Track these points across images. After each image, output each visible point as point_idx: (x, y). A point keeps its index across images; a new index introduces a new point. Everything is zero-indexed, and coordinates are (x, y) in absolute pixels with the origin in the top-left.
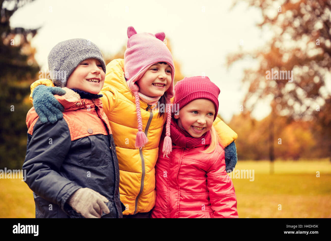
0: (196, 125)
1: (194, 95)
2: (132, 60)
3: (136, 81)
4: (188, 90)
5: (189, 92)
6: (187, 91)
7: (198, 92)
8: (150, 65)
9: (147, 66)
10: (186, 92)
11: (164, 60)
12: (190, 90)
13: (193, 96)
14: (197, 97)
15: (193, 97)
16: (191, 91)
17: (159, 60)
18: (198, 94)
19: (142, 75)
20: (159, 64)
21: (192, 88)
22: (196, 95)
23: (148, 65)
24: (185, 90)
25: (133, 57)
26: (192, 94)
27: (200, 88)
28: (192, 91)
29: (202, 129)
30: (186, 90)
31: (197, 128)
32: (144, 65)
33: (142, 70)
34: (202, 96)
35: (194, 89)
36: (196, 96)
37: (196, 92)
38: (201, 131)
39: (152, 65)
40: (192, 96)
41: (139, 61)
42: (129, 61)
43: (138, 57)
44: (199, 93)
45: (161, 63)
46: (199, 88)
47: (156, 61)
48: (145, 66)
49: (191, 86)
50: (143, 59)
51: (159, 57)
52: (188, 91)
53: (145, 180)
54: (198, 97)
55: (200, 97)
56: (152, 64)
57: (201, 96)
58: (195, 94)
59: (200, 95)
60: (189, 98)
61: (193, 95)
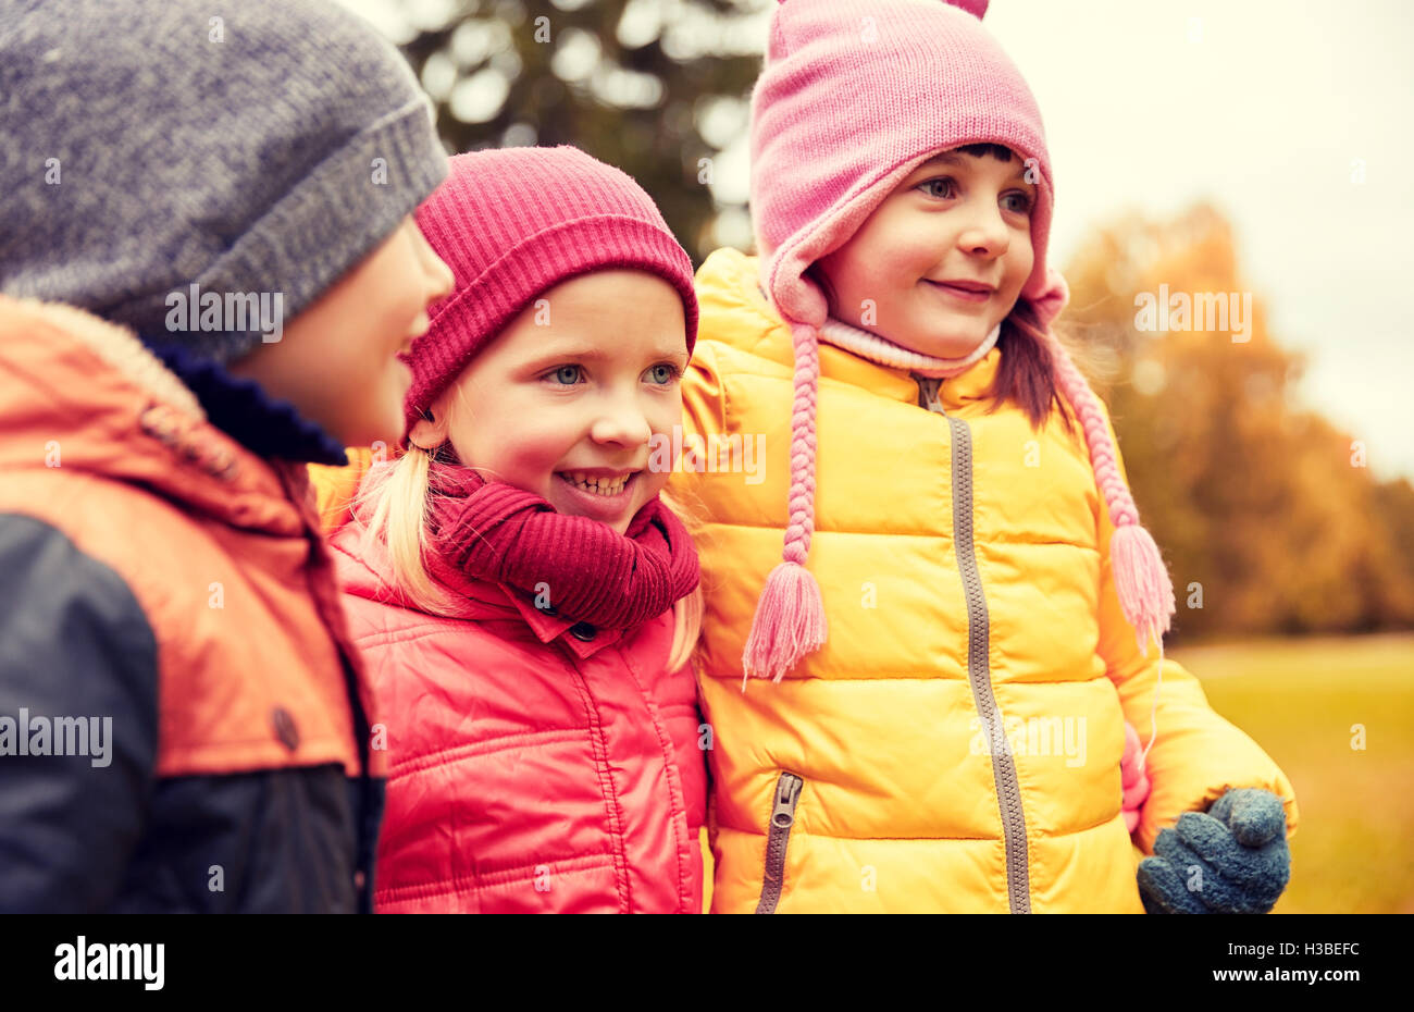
0: (585, 459)
1: (547, 250)
2: (797, 133)
3: (817, 256)
4: (486, 229)
5: (500, 239)
6: (482, 236)
7: (570, 229)
8: (910, 158)
9: (894, 168)
10: (480, 247)
11: (999, 133)
12: (501, 225)
13: (537, 261)
14: (569, 262)
15: (540, 268)
16: (513, 232)
17: (970, 131)
18: (575, 243)
19: (858, 223)
20: (965, 157)
21: (513, 215)
22: (562, 249)
23: (901, 163)
24: (466, 235)
25: (802, 114)
26: (528, 247)
27: (570, 205)
28: (522, 232)
29: (626, 484)
30: (472, 232)
31: (592, 481)
32: (875, 157)
33: (862, 190)
34: (601, 253)
35: (531, 219)
36: (565, 255)
37: (555, 234)
38: (622, 500)
39: (920, 159)
40: (529, 261)
41: (841, 137)
42: (780, 141)
43: (838, 114)
44: (579, 234)
45: (979, 148)
46: (561, 203)
47: (947, 138)
48: (879, 170)
49: (503, 200)
50: (868, 127)
51: (971, 110)
52: (491, 238)
53: (1038, 889)
54: (577, 262)
55: (589, 257)
56: (926, 156)
57: (594, 251)
58: (552, 244)
59: (590, 243)
60: (514, 279)
61: (541, 254)
